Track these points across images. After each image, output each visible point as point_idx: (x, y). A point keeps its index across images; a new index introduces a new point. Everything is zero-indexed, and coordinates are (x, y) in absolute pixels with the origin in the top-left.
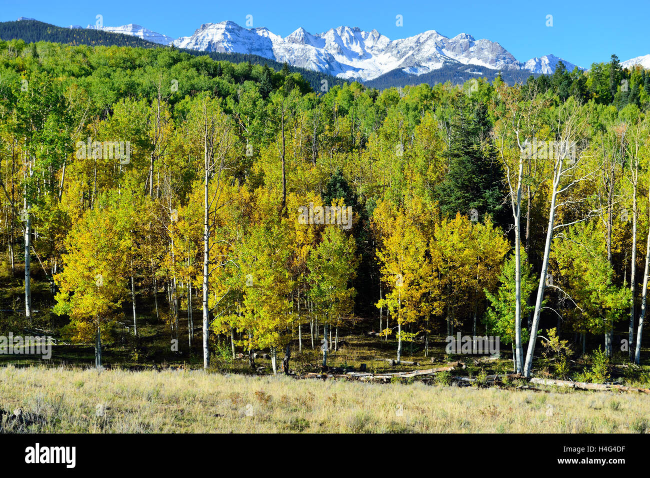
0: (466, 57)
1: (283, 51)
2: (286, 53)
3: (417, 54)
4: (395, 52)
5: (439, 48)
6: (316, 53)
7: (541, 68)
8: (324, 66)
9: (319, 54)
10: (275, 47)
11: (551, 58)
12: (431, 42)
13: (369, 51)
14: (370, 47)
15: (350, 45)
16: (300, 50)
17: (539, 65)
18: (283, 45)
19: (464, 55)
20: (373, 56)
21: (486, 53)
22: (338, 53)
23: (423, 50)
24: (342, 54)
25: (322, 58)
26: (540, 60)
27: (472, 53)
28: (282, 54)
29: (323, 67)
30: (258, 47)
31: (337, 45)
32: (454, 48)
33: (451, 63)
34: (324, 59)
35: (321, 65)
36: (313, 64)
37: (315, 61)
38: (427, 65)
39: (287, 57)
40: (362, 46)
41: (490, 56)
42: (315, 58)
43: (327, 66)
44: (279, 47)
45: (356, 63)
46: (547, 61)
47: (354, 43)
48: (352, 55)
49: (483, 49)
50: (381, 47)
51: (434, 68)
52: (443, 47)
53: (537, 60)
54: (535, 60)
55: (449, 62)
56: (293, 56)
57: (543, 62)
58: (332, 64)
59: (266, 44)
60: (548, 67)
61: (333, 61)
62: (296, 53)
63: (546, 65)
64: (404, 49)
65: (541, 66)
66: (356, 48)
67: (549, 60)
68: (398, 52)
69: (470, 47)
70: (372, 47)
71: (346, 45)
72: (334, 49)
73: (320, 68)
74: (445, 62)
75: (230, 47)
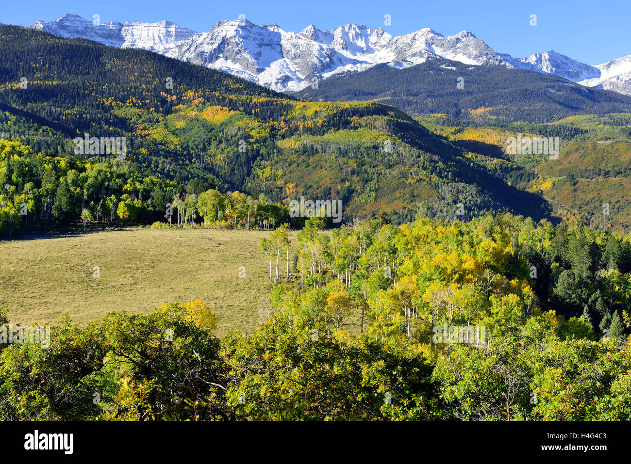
0: (453, 52)
1: (290, 46)
2: (292, 48)
3: (409, 50)
4: (394, 48)
5: (429, 44)
6: (319, 48)
7: (541, 63)
8: (325, 59)
9: (322, 49)
10: (283, 42)
11: (552, 54)
12: (423, 40)
13: (372, 46)
14: (374, 42)
15: (355, 41)
16: (305, 45)
17: (539, 60)
18: (290, 41)
19: (451, 51)
20: (376, 51)
21: (471, 49)
22: (343, 48)
23: (414, 46)
24: (347, 49)
25: (324, 52)
26: (541, 56)
27: (458, 49)
28: (289, 49)
29: (325, 61)
30: (268, 42)
31: (342, 41)
32: (443, 44)
33: (434, 59)
34: (326, 53)
35: (322, 59)
36: (315, 58)
37: (317, 56)
38: (411, 60)
39: (293, 52)
40: (367, 42)
41: (474, 52)
42: (317, 52)
43: (328, 60)
44: (287, 42)
45: (359, 57)
46: (547, 57)
47: (360, 39)
48: (357, 49)
49: (468, 45)
50: (383, 42)
51: (418, 63)
52: (433, 43)
53: (538, 56)
54: (536, 56)
55: (431, 57)
56: (298, 51)
57: (543, 57)
58: (333, 58)
59: (275, 39)
60: (548, 63)
61: (334, 56)
62: (301, 48)
63: (546, 60)
64: (402, 45)
65: (541, 61)
66: (361, 43)
67: (549, 56)
68: (397, 48)
69: (457, 43)
70: (375, 43)
71: (351, 41)
72: (340, 44)
73: (321, 61)
74: (428, 57)
75: (241, 42)
